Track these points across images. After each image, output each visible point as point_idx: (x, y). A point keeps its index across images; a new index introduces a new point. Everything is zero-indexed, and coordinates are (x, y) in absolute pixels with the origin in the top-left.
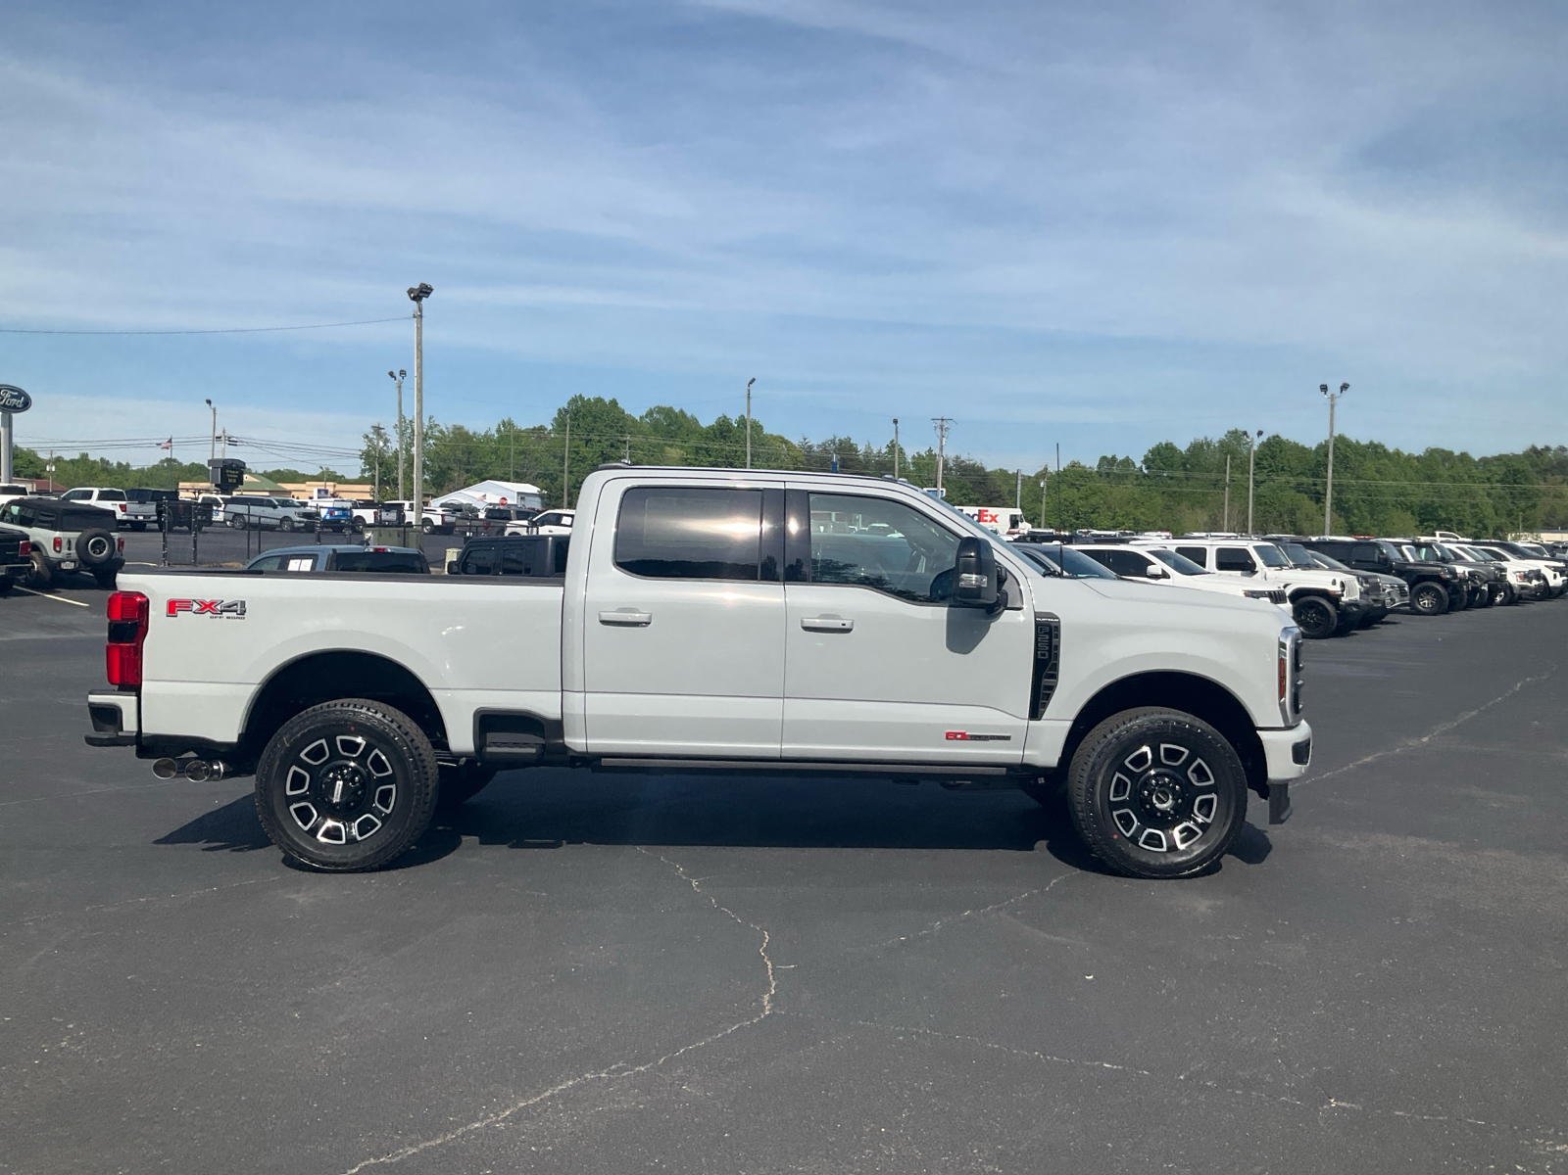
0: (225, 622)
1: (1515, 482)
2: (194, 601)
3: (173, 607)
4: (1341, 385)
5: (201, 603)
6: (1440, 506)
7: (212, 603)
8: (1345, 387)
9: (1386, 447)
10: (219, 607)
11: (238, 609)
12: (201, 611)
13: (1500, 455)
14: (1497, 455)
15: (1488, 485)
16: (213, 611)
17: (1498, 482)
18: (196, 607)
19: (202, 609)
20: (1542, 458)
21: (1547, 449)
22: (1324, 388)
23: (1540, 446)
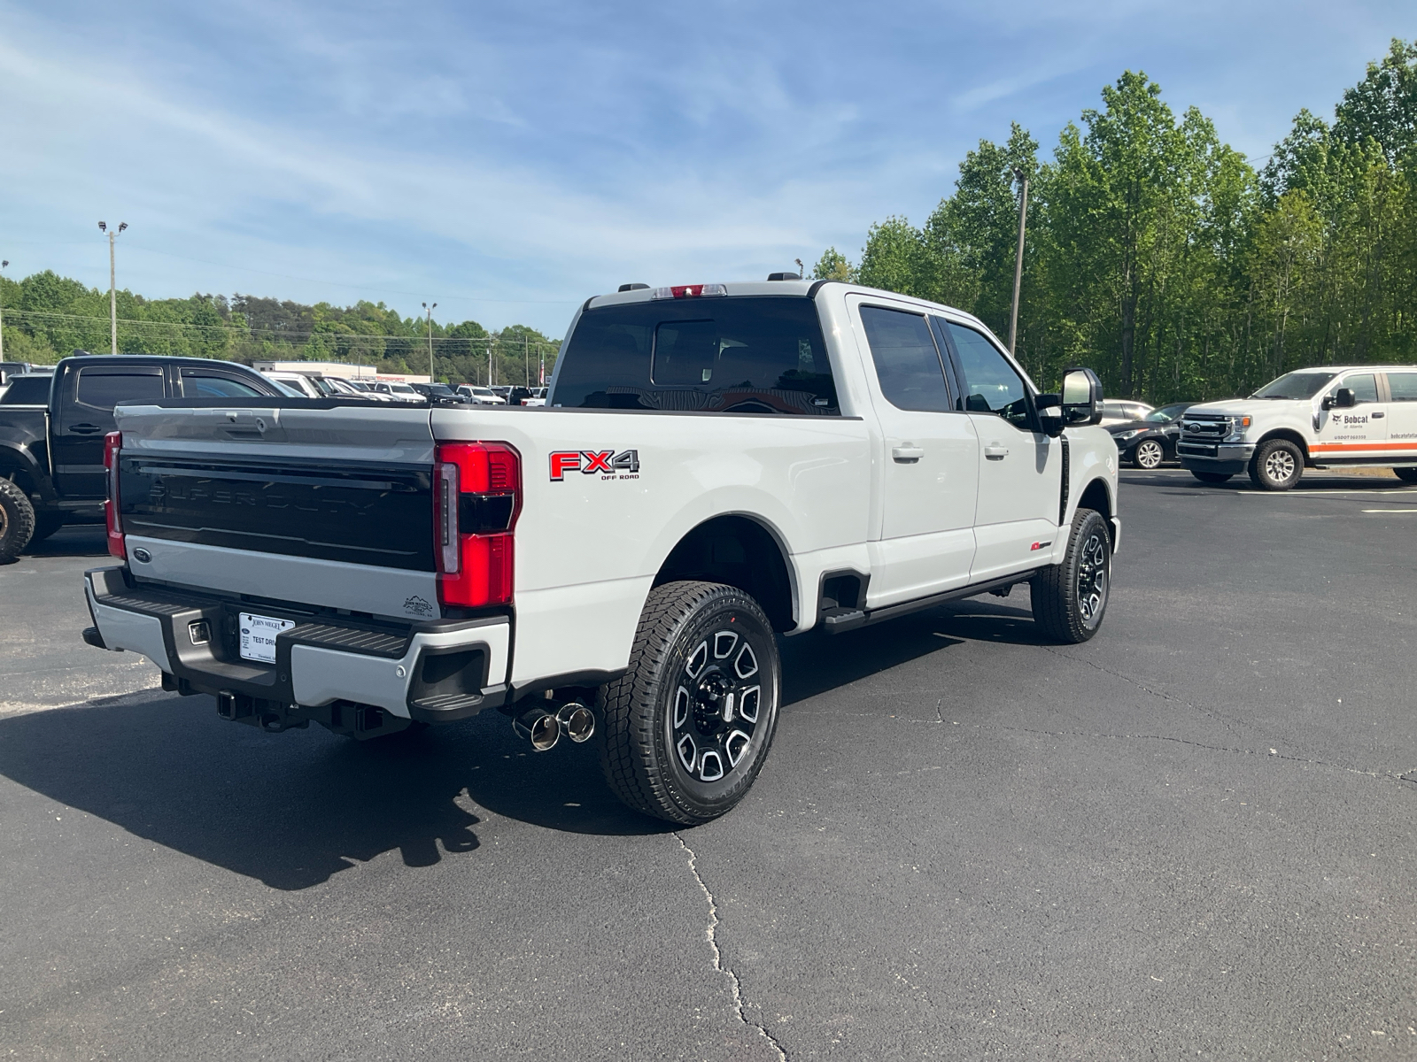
0: (619, 482)
1: (206, 324)
2: (581, 452)
3: (560, 464)
4: (120, 224)
5: (590, 456)
6: (145, 343)
7: (604, 455)
8: (123, 226)
9: (84, 286)
10: (610, 461)
11: (629, 462)
12: (589, 471)
13: (170, 300)
14: (167, 299)
15: (183, 326)
16: (604, 468)
17: (191, 323)
18: (584, 463)
19: (592, 467)
20: (205, 304)
21: (209, 296)
22: (103, 226)
23: (203, 295)
